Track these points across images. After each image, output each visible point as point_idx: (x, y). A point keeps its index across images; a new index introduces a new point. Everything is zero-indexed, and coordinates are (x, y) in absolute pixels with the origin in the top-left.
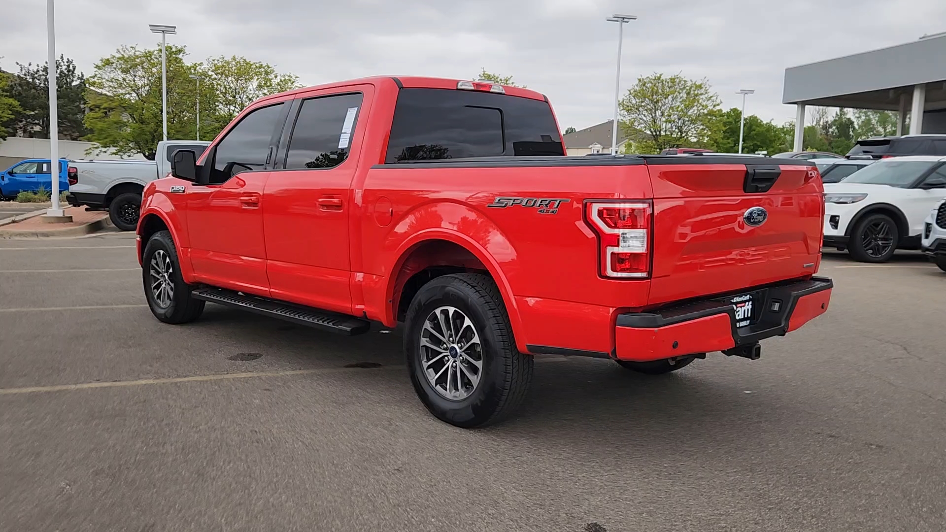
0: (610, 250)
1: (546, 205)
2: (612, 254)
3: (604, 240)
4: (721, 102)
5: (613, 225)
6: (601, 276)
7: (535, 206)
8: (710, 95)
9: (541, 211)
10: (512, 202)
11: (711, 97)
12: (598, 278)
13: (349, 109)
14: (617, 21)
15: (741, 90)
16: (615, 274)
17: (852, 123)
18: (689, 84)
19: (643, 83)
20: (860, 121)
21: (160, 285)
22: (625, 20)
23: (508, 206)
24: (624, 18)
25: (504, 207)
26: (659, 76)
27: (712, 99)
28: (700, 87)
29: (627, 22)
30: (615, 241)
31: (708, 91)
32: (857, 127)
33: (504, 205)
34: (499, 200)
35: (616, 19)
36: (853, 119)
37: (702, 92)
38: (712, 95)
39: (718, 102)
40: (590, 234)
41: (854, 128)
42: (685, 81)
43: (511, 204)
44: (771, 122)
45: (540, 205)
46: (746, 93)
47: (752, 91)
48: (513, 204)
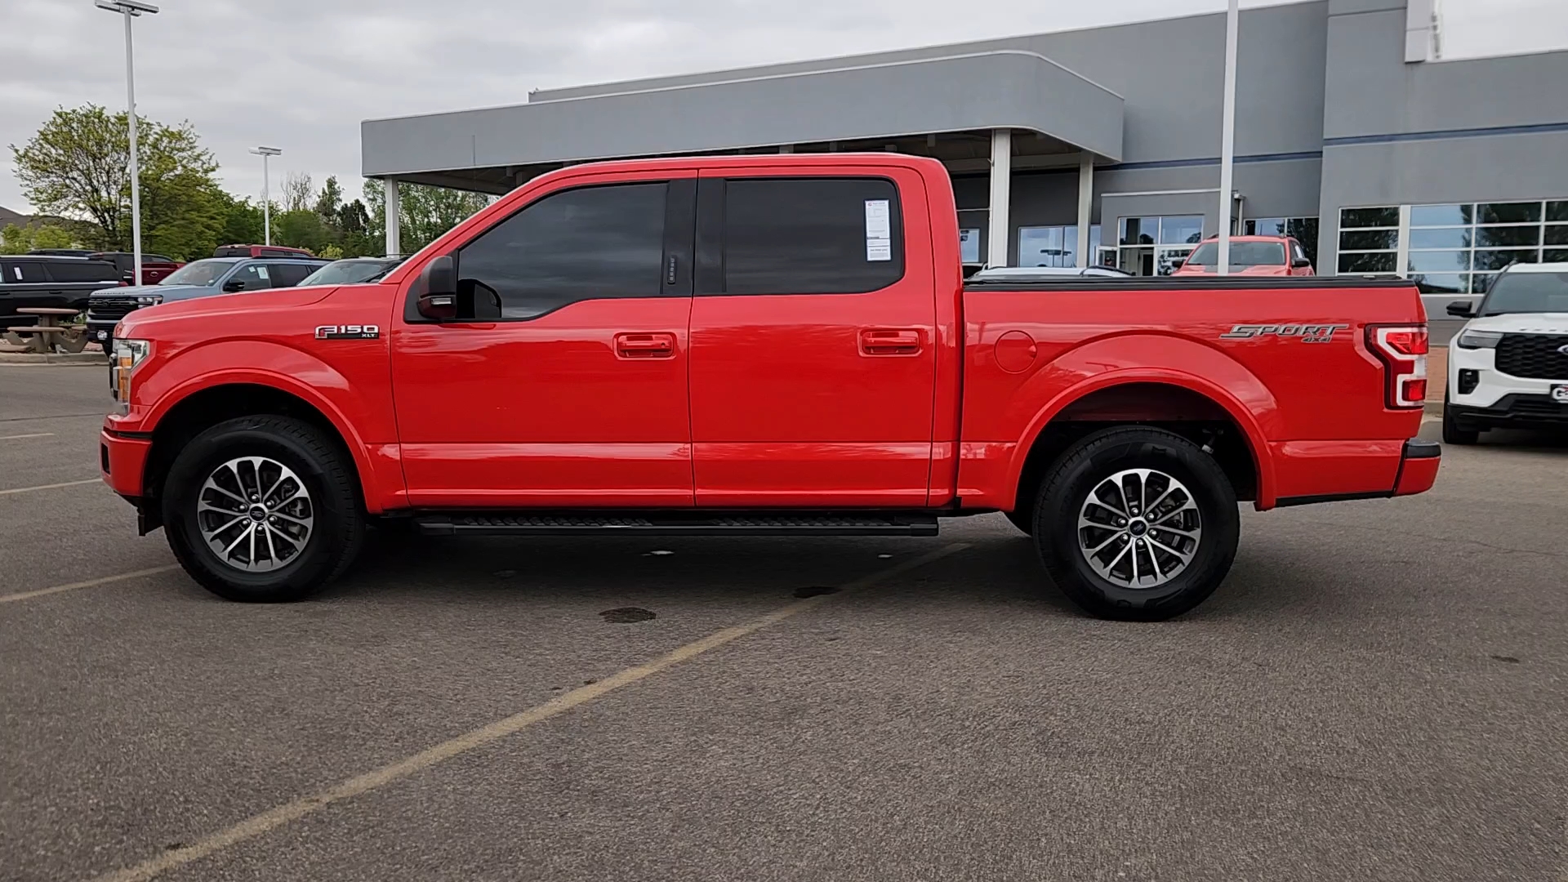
0: (1401, 378)
1: (1315, 333)
2: (1405, 384)
3: (1394, 368)
4: (217, 166)
5: (1406, 351)
6: (1389, 407)
7: (1297, 334)
8: (197, 151)
9: (1307, 340)
10: (1261, 330)
11: (199, 155)
12: (1386, 410)
13: (867, 203)
14: (118, 11)
15: (260, 148)
16: (1406, 404)
17: (362, 208)
18: (157, 129)
19: (65, 119)
20: (376, 206)
21: (240, 527)
22: (136, 11)
23: (1254, 335)
24: (133, 8)
25: (1249, 336)
26: (97, 110)
27: (202, 158)
28: (179, 136)
29: (137, 15)
30: (1408, 367)
31: (195, 144)
32: (371, 215)
33: (1248, 334)
34: (1240, 329)
35: (117, 7)
36: (363, 201)
37: (183, 146)
38: (200, 152)
39: (213, 164)
40: (1377, 363)
41: (366, 216)
42: (148, 124)
43: (1259, 333)
44: (246, 201)
45: (1304, 333)
46: (268, 154)
47: (278, 151)
48: (1262, 333)
